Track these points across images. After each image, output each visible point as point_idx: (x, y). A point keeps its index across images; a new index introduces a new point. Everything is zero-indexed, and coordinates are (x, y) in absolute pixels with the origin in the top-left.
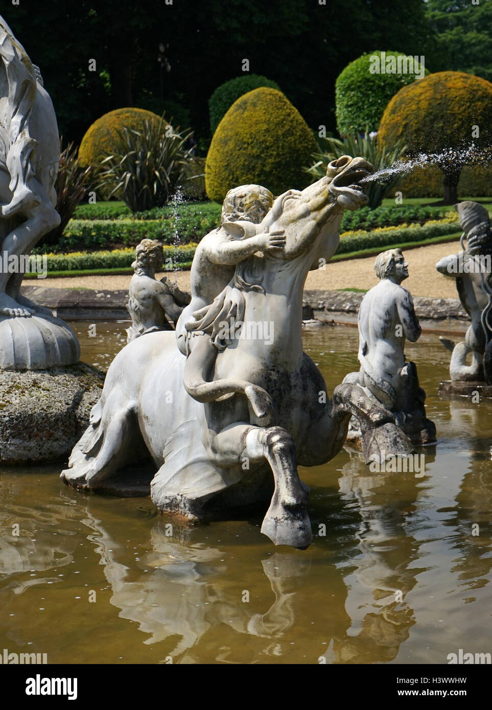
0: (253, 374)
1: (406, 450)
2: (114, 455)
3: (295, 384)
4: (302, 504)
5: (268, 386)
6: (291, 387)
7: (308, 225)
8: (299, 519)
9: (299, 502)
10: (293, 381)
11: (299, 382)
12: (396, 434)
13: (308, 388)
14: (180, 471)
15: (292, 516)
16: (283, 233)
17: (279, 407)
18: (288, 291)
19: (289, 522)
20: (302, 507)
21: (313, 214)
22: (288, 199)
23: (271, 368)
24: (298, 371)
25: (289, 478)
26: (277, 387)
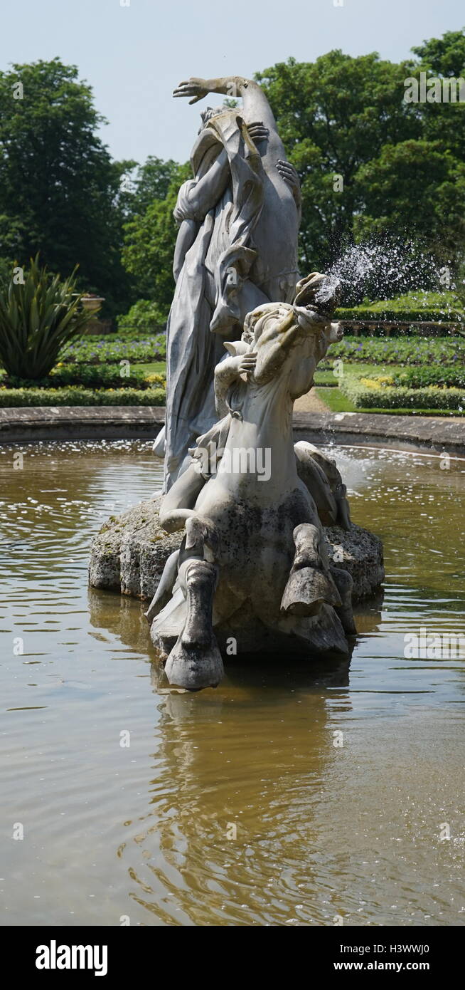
0: (215, 506)
1: (311, 597)
3: (267, 521)
5: (232, 521)
6: (261, 525)
10: (264, 518)
11: (274, 520)
12: (308, 579)
13: (285, 528)
16: (255, 355)
18: (258, 420)
23: (239, 502)
24: (276, 508)
25: (194, 615)
26: (242, 523)
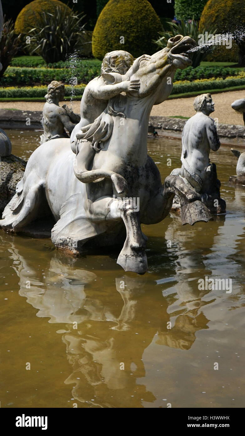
0: (116, 167)
1: (207, 217)
2: (30, 212)
3: (142, 174)
4: (142, 247)
5: (125, 175)
6: (139, 176)
7: (154, 77)
8: (140, 256)
9: (141, 246)
10: (141, 172)
11: (144, 173)
12: (201, 207)
13: (149, 177)
14: (69, 224)
15: (136, 254)
16: (139, 81)
17: (131, 188)
18: (140, 118)
19: (134, 257)
20: (143, 249)
21: (157, 71)
22: (142, 60)
23: (128, 164)
24: (144, 167)
25: (136, 231)
26: (131, 176)
